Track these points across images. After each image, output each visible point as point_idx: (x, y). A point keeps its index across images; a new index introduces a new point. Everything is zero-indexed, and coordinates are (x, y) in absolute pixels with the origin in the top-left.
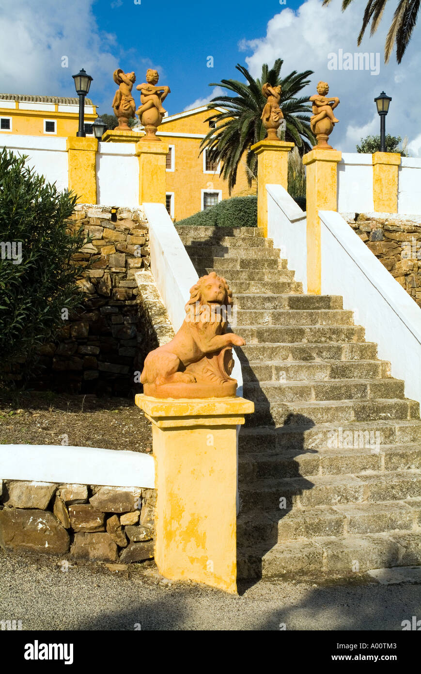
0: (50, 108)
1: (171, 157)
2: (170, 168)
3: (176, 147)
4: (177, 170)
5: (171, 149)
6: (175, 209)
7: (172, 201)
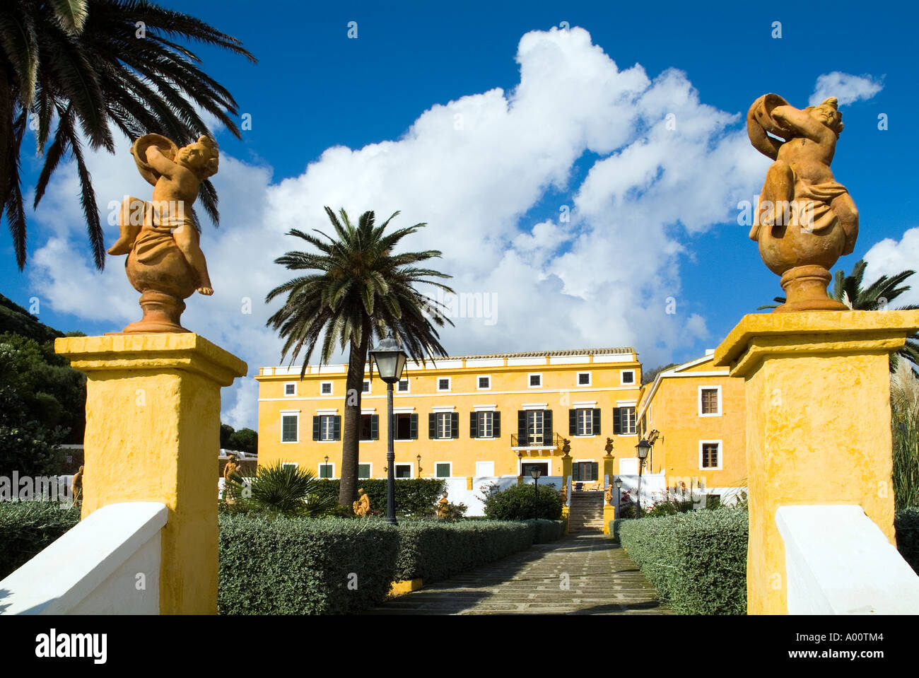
0: (584, 360)
1: (716, 399)
2: (716, 412)
3: (724, 387)
4: (725, 414)
5: (716, 390)
6: (724, 459)
7: (720, 450)
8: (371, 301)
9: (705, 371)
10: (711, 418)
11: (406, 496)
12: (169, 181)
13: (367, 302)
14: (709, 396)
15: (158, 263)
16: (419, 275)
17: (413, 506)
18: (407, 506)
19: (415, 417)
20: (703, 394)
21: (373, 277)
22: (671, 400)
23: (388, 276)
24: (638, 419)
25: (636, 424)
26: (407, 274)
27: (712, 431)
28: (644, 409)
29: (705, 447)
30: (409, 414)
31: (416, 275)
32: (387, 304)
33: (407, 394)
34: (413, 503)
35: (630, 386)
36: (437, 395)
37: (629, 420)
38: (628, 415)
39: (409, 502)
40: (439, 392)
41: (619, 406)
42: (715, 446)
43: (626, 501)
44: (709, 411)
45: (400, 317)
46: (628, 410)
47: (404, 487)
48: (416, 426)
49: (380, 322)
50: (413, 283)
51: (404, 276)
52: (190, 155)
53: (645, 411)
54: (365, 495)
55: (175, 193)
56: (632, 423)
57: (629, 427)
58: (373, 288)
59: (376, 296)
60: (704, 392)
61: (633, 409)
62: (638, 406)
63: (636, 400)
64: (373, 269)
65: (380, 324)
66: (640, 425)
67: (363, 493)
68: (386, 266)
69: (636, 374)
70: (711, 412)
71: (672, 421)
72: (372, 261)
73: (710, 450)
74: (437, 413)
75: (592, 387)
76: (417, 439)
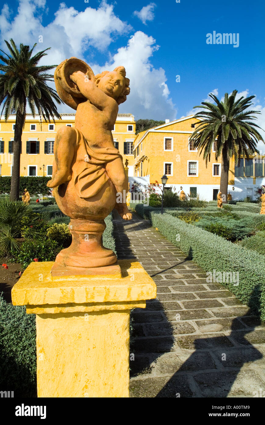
1: (171, 143)
2: (171, 149)
3: (174, 138)
4: (174, 150)
5: (171, 139)
6: (174, 171)
7: (172, 167)
8: (28, 90)
9: (167, 130)
10: (169, 152)
11: (38, 185)
12: (99, 111)
13: (26, 90)
14: (168, 142)
15: (98, 200)
16: (49, 77)
17: (41, 190)
18: (38, 190)
19: (38, 143)
20: (166, 140)
21: (29, 77)
22: (153, 143)
23: (36, 77)
24: (135, 149)
25: (133, 150)
26: (44, 76)
27: (169, 158)
28: (138, 144)
29: (166, 165)
30: (36, 141)
31: (48, 77)
32: (35, 92)
33: (35, 131)
34: (41, 189)
35: (131, 132)
36: (48, 132)
37: (130, 148)
38: (130, 145)
39: (39, 188)
40: (49, 131)
41: (126, 141)
42: (170, 165)
43: (134, 189)
44: (168, 148)
45: (40, 98)
46: (130, 143)
47: (37, 181)
48: (38, 147)
49: (32, 101)
50: (47, 81)
51: (42, 77)
52: (115, 85)
53: (139, 145)
54: (28, 192)
55: (106, 124)
56: (132, 150)
57: (130, 151)
58: (29, 83)
59: (30, 87)
60: (166, 139)
61: (132, 143)
62: (134, 142)
63: (134, 139)
64: (29, 73)
65: (32, 103)
66: (135, 150)
67: (27, 191)
68: (35, 71)
69: (134, 127)
70: (169, 149)
71: (153, 152)
72: (28, 69)
73: (168, 166)
74: (48, 141)
75: (115, 132)
76: (39, 153)
